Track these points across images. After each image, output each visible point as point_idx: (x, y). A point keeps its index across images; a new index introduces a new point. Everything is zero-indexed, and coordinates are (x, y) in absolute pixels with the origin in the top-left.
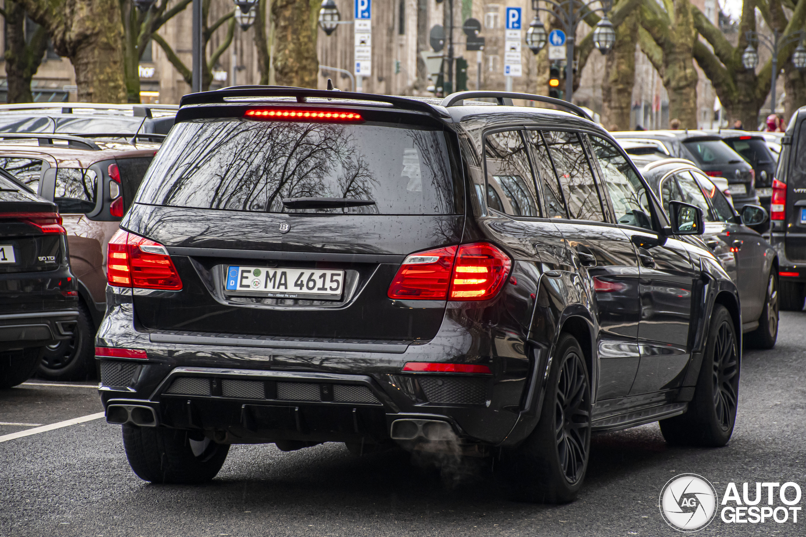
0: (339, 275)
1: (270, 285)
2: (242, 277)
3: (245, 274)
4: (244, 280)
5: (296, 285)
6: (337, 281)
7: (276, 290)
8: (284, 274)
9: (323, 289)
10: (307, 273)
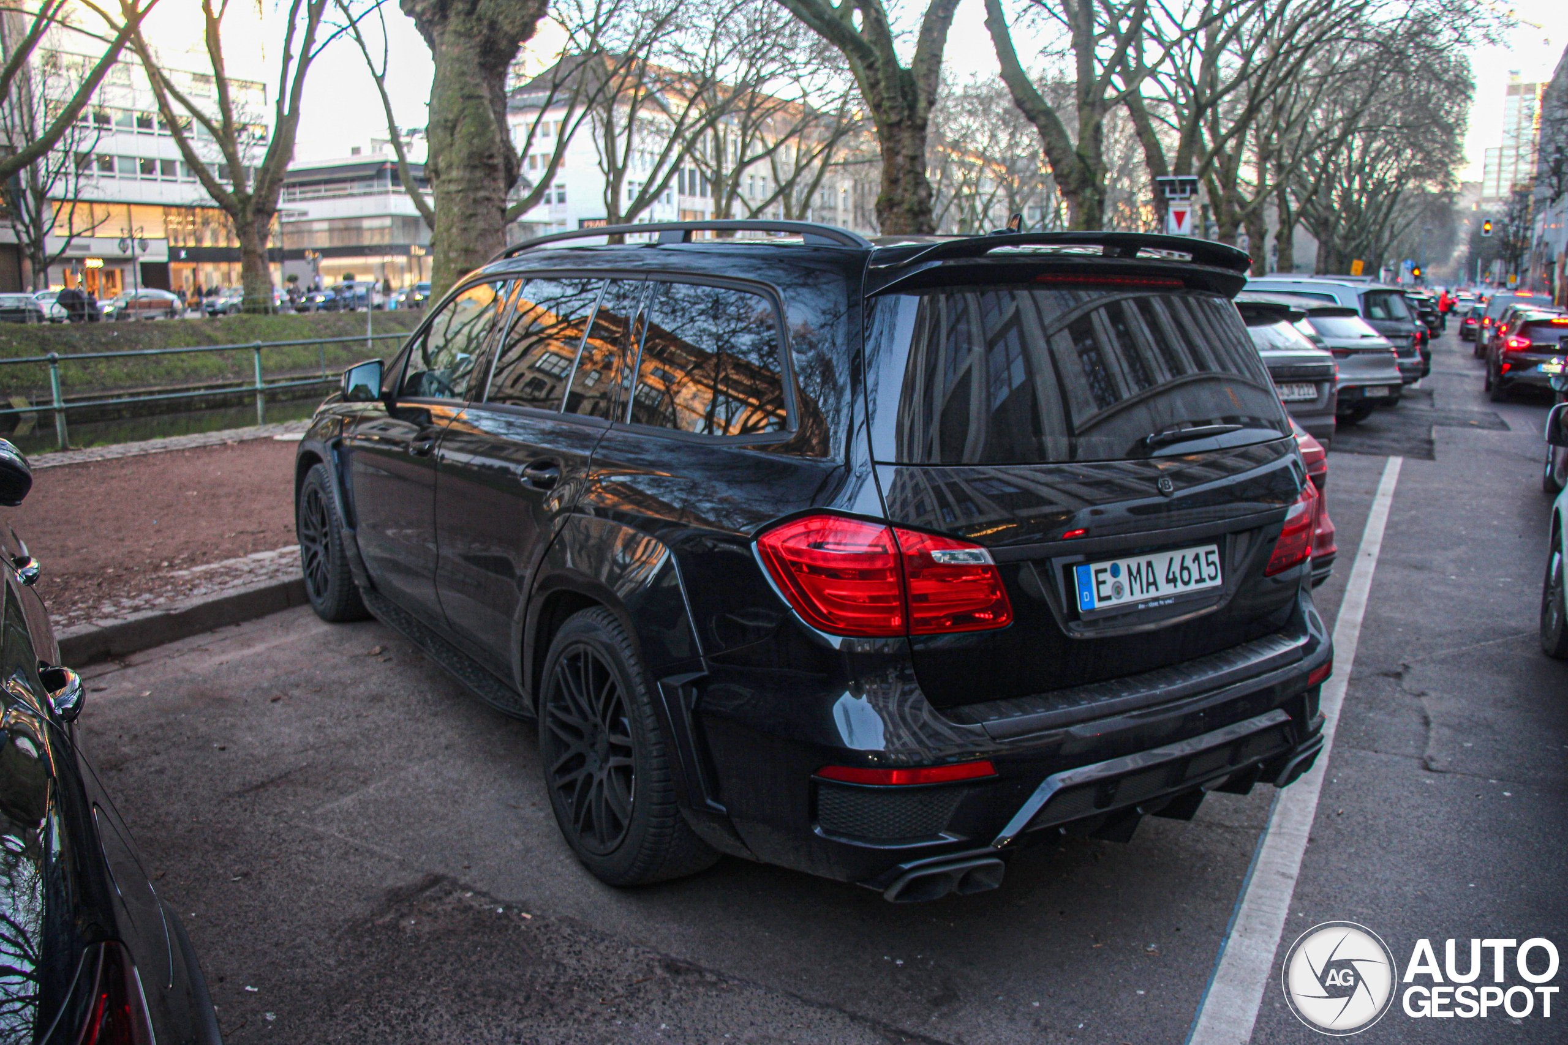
0: (1213, 552)
1: (1136, 587)
2: (1099, 583)
3: (1101, 577)
4: (1101, 587)
5: (1168, 581)
6: (1213, 563)
7: (1146, 596)
8: (1149, 564)
9: (1201, 580)
10: (1177, 555)
